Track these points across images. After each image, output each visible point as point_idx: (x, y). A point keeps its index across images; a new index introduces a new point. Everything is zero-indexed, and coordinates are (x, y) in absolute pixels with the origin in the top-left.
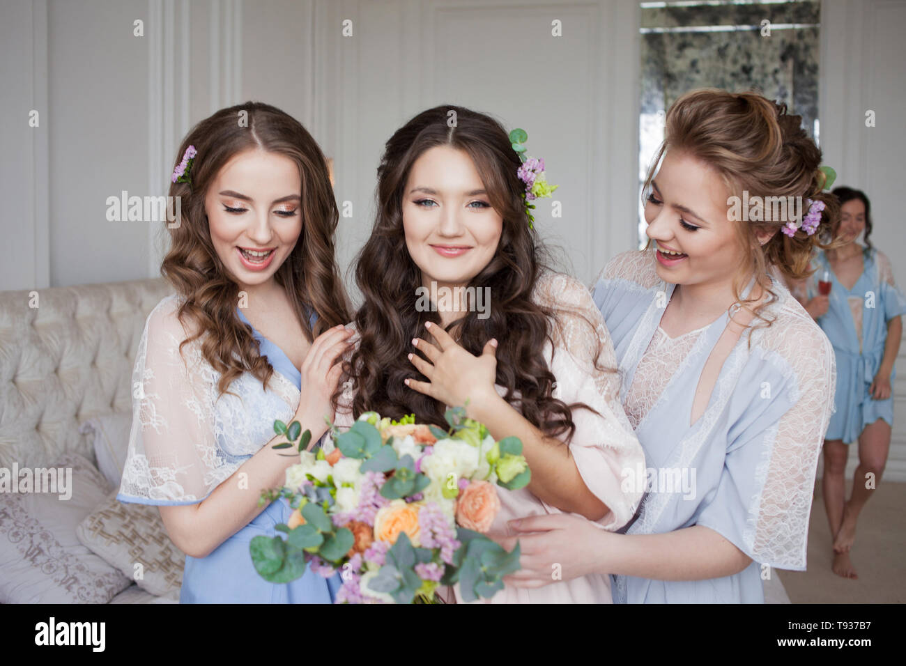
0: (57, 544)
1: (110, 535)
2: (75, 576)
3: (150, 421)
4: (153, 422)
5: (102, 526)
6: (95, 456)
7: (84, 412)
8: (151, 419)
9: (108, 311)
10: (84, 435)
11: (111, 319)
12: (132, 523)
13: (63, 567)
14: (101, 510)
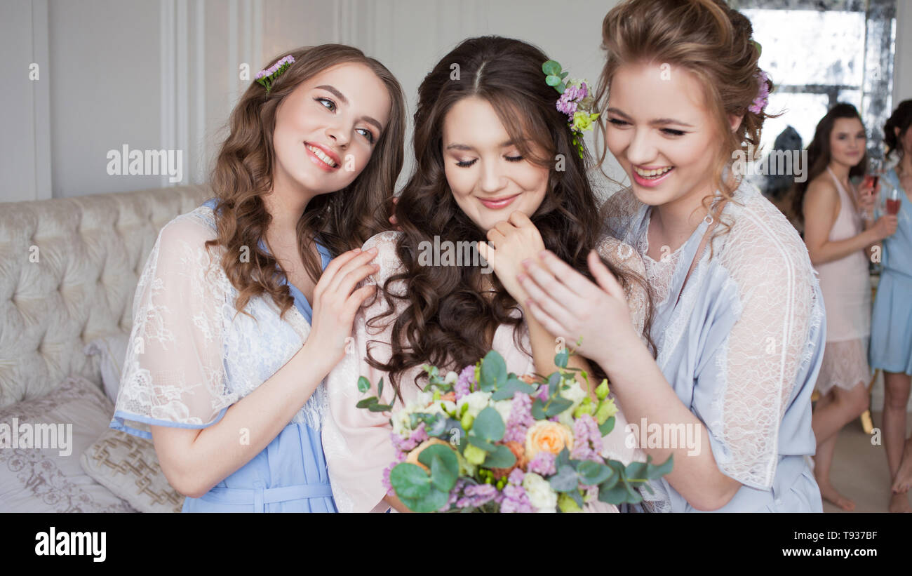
0: (60, 473)
1: (116, 465)
2: (79, 507)
3: (157, 335)
4: (160, 336)
5: (107, 455)
6: (101, 379)
7: (89, 332)
8: (158, 333)
9: (115, 225)
10: (89, 356)
11: (118, 233)
12: (140, 452)
13: (66, 498)
14: (106, 438)
